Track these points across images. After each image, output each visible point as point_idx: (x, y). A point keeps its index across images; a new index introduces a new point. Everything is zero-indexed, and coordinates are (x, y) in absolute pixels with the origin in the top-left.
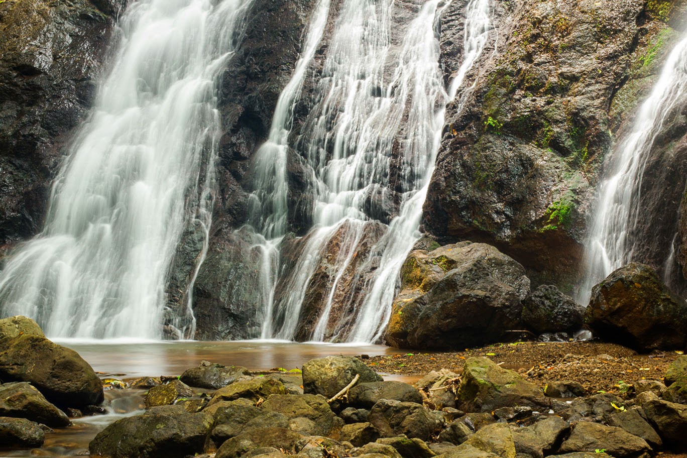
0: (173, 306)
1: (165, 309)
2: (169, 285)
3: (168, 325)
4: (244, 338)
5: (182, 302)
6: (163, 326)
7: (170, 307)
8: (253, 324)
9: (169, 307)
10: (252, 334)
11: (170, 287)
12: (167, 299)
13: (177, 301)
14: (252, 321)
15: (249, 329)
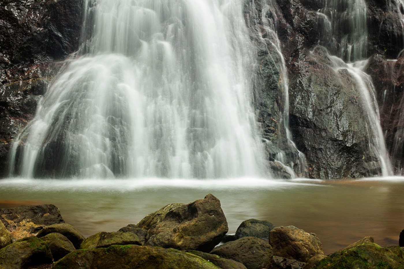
0: (271, 138)
1: (264, 141)
2: (260, 113)
3: (273, 160)
4: (364, 175)
5: (280, 133)
6: (268, 162)
7: (269, 139)
8: (369, 159)
9: (266, 138)
10: (371, 170)
11: (262, 115)
12: (262, 129)
13: (273, 132)
14: (367, 155)
15: (366, 164)
